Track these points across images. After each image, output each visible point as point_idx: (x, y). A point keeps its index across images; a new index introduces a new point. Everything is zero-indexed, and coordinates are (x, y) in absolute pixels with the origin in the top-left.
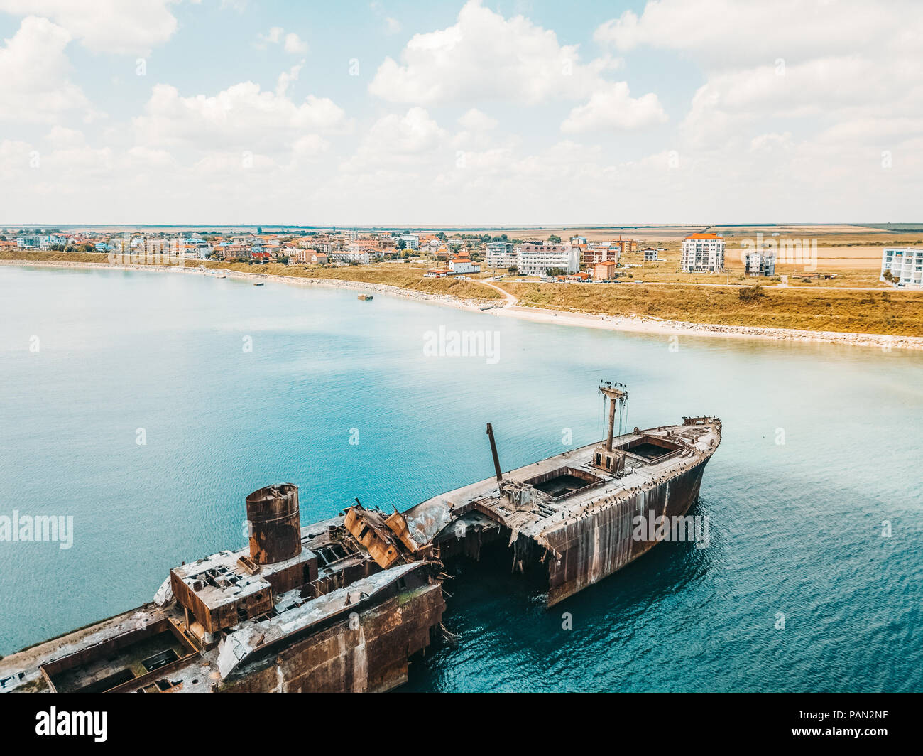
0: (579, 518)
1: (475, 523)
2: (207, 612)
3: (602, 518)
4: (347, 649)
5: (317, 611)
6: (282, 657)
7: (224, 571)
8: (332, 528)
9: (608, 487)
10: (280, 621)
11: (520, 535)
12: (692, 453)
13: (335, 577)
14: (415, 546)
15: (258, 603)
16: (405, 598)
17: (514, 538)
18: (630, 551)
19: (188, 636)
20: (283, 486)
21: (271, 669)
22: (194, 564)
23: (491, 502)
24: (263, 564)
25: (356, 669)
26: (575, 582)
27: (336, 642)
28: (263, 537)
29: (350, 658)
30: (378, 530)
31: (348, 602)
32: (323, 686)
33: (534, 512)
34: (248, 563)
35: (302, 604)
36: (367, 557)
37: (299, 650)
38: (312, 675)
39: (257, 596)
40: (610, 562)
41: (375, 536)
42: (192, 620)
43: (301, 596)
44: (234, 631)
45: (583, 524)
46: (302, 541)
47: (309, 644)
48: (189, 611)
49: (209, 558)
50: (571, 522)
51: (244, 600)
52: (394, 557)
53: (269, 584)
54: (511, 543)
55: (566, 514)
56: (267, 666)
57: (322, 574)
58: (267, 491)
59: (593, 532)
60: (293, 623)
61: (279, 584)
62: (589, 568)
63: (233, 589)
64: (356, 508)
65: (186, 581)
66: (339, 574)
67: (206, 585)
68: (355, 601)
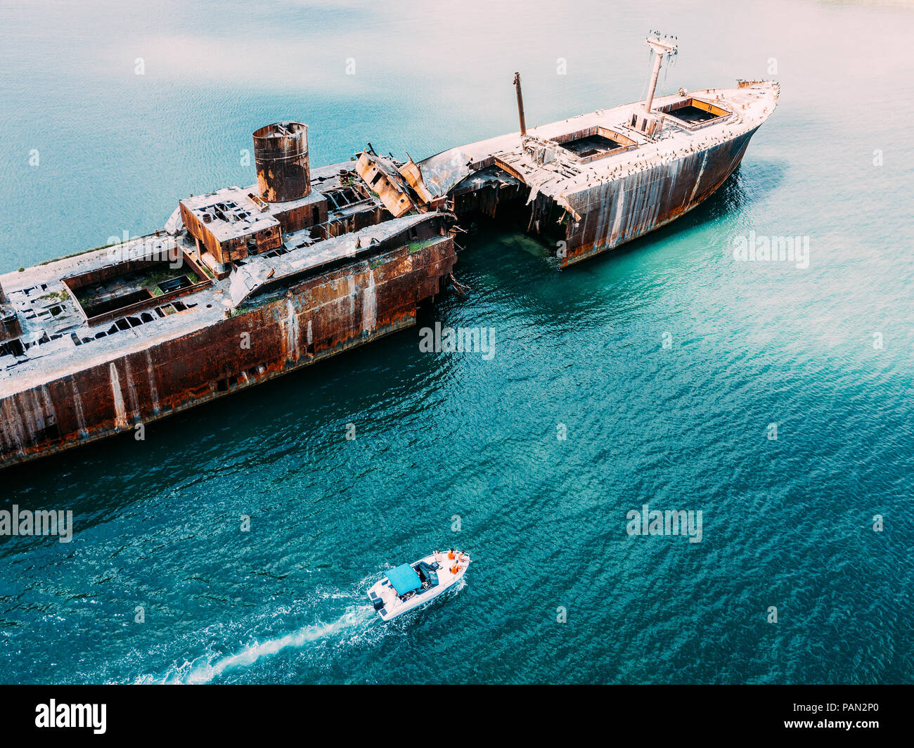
0: (605, 181)
1: (493, 179)
2: (218, 244)
3: (628, 182)
4: (357, 289)
5: (327, 252)
6: (293, 291)
7: (233, 206)
8: (343, 172)
9: (641, 150)
10: (290, 259)
11: (540, 194)
12: (739, 121)
13: (346, 221)
14: (428, 197)
15: (267, 239)
16: (416, 247)
17: (533, 196)
18: (655, 218)
19: (200, 265)
20: (291, 124)
21: (281, 301)
22: (202, 197)
23: (511, 158)
24: (272, 202)
25: (365, 308)
26: (591, 245)
27: (346, 283)
28: (271, 175)
29: (359, 299)
30: (390, 178)
31: (359, 246)
32: (333, 321)
33: (557, 171)
34: (257, 201)
35: (312, 244)
36: (378, 204)
37: (309, 286)
38: (322, 311)
39: (266, 233)
40: (632, 228)
41: (388, 183)
42: (203, 250)
43: (311, 236)
44: (245, 263)
45: (608, 187)
46: (312, 183)
47: (319, 282)
48: (200, 242)
49: (217, 192)
50: (595, 184)
51: (254, 236)
52: (407, 205)
53: (278, 222)
54: (529, 201)
55: (592, 175)
56: (277, 299)
57: (332, 218)
58: (275, 128)
59: (617, 196)
60: (303, 261)
61: (288, 223)
62: (609, 232)
63: (242, 224)
64: (369, 153)
65: (195, 213)
66: (350, 218)
67: (215, 218)
68: (366, 245)
